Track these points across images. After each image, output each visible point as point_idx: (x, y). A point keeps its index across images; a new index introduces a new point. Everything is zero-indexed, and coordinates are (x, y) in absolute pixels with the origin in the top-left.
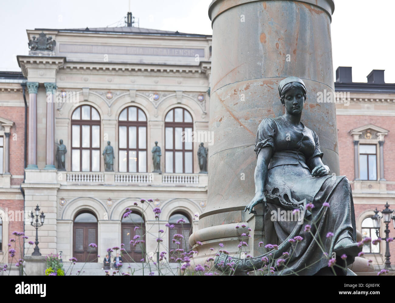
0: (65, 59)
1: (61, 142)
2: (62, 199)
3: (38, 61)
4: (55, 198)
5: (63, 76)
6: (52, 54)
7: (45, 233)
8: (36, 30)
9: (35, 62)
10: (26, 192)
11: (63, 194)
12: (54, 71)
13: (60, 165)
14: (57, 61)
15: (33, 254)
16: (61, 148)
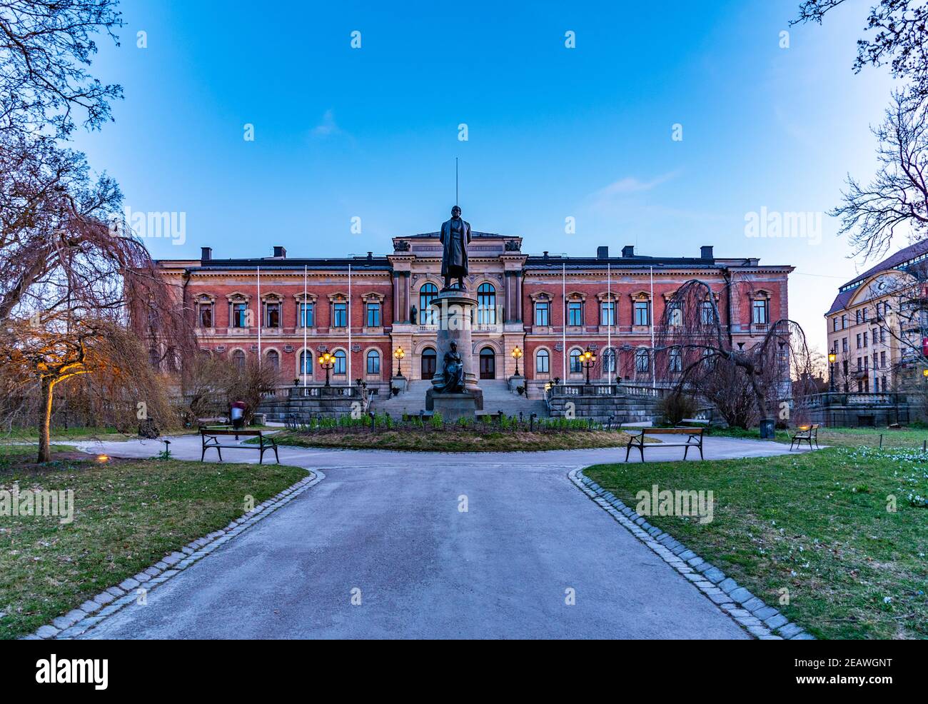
0: (415, 256)
1: (414, 306)
2: (415, 341)
3: (399, 258)
4: (410, 341)
5: (415, 266)
6: (407, 253)
7: (405, 362)
8: (397, 238)
9: (397, 259)
10: (393, 338)
11: (415, 339)
12: (410, 264)
13: (413, 321)
14: (411, 258)
15: (397, 375)
16: (414, 311)
